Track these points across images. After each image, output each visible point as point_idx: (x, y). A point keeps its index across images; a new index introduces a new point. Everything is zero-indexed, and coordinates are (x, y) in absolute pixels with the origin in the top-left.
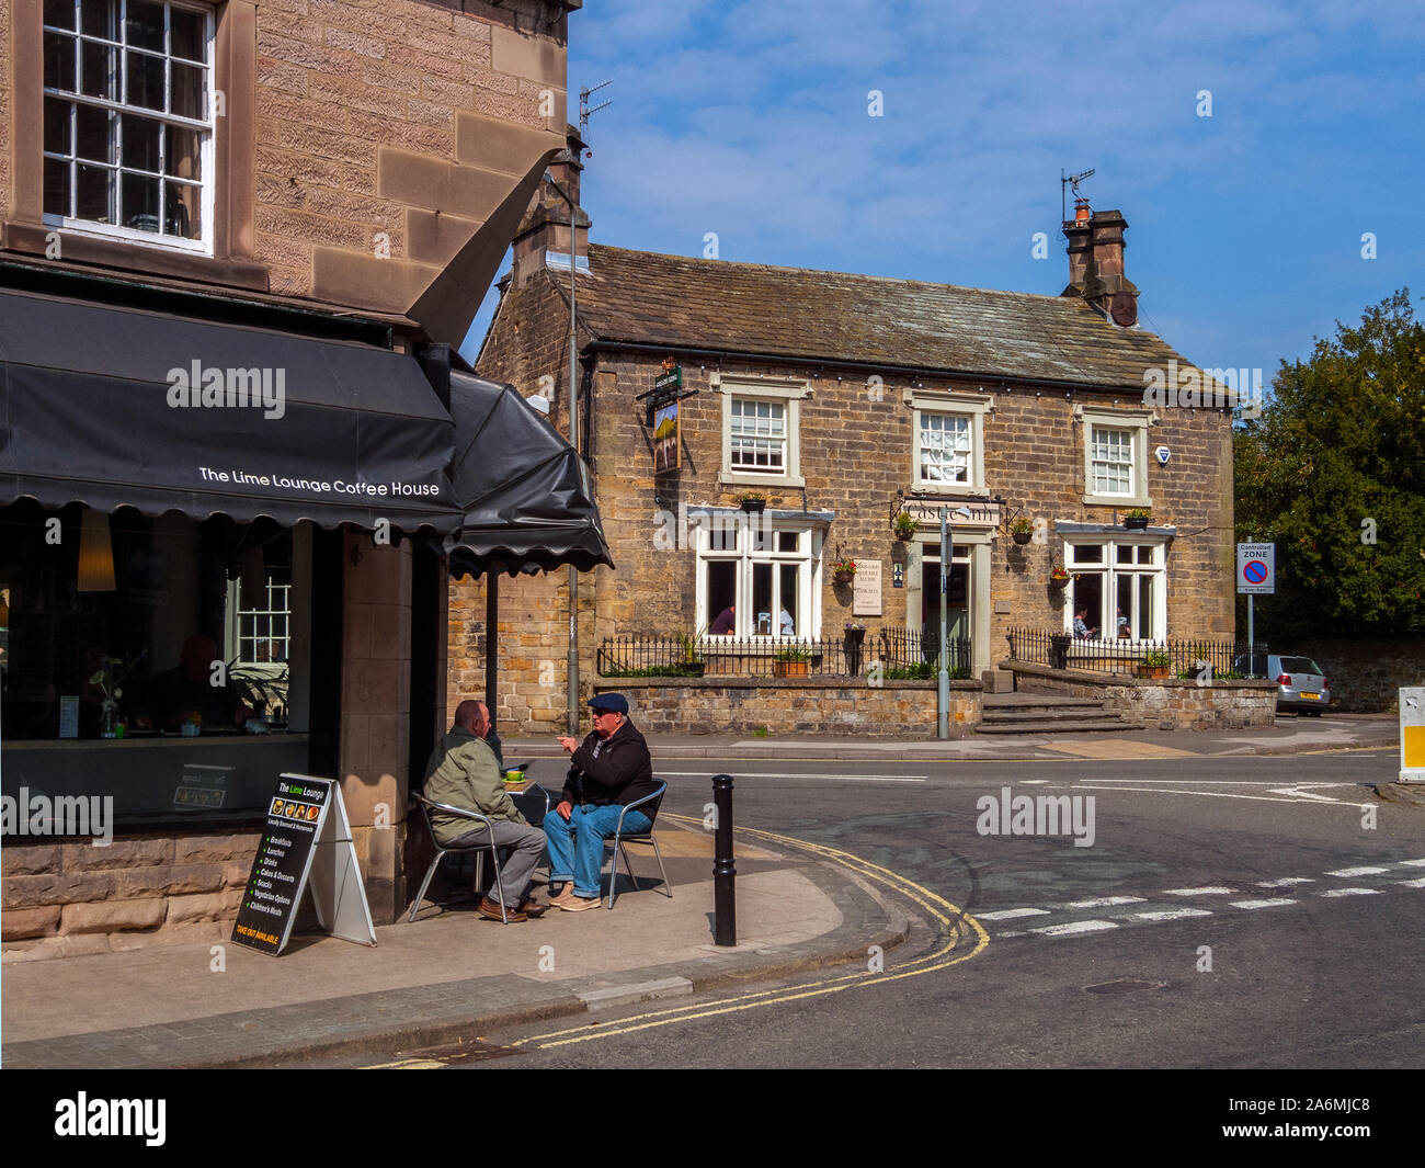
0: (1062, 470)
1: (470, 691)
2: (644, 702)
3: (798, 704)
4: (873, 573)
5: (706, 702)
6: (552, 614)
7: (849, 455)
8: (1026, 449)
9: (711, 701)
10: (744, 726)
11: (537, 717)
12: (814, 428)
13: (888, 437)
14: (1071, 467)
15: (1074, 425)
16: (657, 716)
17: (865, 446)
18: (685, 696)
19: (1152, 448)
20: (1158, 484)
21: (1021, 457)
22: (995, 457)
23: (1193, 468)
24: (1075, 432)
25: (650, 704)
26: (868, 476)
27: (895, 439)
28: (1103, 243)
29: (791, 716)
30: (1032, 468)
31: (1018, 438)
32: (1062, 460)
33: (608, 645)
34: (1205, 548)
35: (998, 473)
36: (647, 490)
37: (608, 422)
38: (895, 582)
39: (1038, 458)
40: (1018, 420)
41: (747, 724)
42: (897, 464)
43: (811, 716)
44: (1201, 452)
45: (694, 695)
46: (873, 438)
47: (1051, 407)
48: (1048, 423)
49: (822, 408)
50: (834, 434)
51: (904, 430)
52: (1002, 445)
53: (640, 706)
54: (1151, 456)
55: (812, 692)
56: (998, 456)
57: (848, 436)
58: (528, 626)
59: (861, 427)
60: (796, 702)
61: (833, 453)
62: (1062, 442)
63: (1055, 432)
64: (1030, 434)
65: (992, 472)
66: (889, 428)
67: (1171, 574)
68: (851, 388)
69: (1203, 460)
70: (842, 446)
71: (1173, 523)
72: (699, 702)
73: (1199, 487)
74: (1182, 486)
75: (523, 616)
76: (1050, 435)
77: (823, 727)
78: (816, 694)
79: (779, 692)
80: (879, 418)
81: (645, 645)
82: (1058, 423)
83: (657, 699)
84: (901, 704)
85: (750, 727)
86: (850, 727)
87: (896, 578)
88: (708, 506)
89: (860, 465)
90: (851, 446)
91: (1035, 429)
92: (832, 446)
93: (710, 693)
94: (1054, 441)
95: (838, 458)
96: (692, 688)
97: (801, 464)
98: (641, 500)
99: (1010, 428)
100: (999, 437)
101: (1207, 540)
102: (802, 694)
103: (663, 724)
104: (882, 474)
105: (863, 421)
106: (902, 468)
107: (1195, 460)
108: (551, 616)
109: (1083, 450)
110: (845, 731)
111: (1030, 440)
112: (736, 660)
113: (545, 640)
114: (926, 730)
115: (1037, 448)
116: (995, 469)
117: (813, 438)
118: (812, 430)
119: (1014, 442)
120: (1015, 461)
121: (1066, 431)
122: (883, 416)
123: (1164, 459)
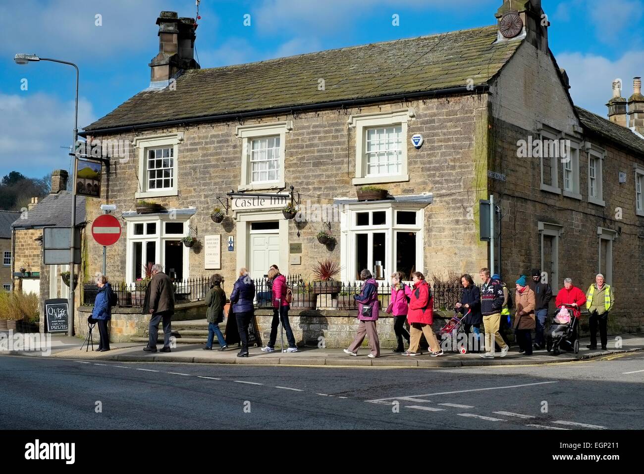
0: (339, 163)
4: (215, 243)
7: (204, 173)
8: (313, 152)
12: (185, 160)
13: (226, 158)
14: (346, 160)
15: (349, 130)
17: (213, 166)
19: (410, 137)
20: (416, 162)
22: (292, 161)
23: (446, 147)
24: (349, 135)
26: (215, 184)
27: (231, 159)
30: (316, 165)
31: (307, 146)
32: (338, 156)
35: (293, 171)
39: (322, 157)
40: (308, 134)
42: (232, 174)
44: (456, 133)
46: (218, 160)
47: (333, 120)
49: (189, 147)
50: (196, 162)
51: (236, 153)
52: (296, 152)
54: (409, 143)
56: (294, 159)
59: (211, 155)
61: (196, 173)
62: (339, 143)
63: (334, 137)
64: (316, 141)
65: (289, 171)
66: (228, 153)
67: (429, 230)
68: (206, 132)
69: (456, 139)
70: (200, 168)
71: (430, 191)
73: (454, 160)
74: (436, 162)
76: (330, 140)
80: (221, 147)
82: (337, 131)
87: (229, 245)
89: (210, 178)
90: (206, 167)
92: (194, 168)
94: (334, 144)
95: (198, 175)
97: (179, 182)
99: (303, 140)
100: (294, 147)
101: (462, 201)
104: (223, 182)
105: (212, 150)
106: (235, 176)
107: (449, 140)
109: (355, 147)
111: (316, 145)
115: (319, 151)
116: (291, 169)
117: (184, 166)
118: (184, 161)
119: (305, 149)
120: (305, 161)
121: (342, 135)
122: (223, 146)
123: (417, 143)
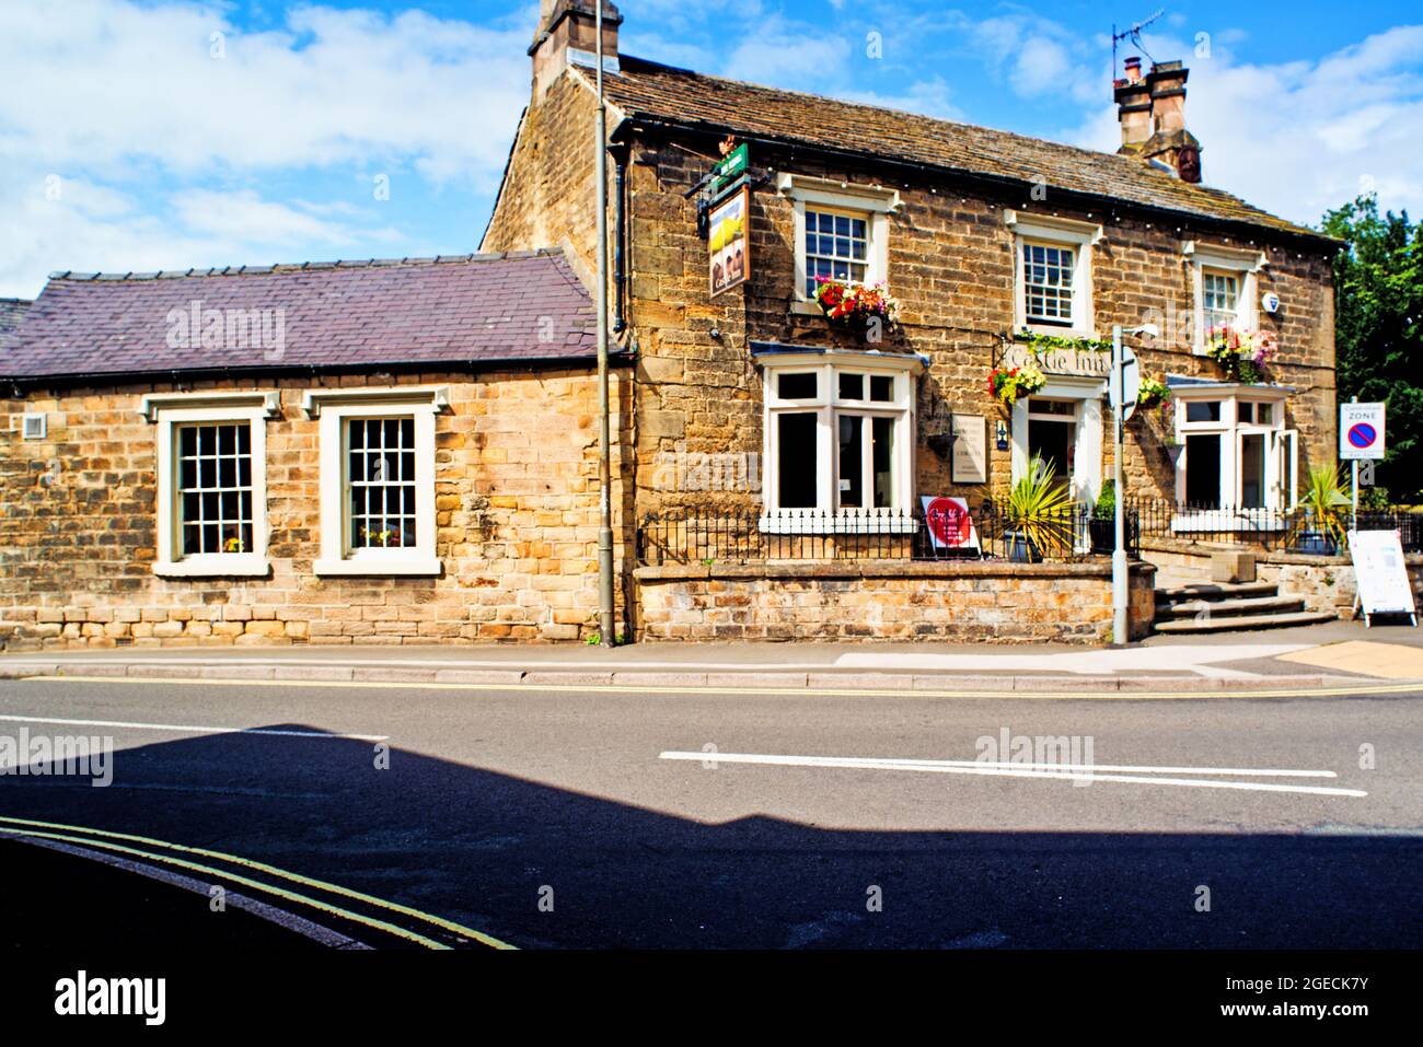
1: (471, 586)
2: (702, 599)
3: (916, 600)
4: (974, 432)
5: (788, 597)
6: (578, 482)
7: (945, 287)
8: (1136, 289)
9: (793, 594)
10: (842, 632)
11: (560, 620)
12: (904, 251)
13: (988, 266)
15: (1184, 264)
16: (721, 617)
17: (964, 277)
18: (759, 590)
19: (1261, 295)
21: (1133, 298)
22: (1105, 297)
23: (1299, 320)
24: (1185, 273)
25: (710, 601)
26: (967, 313)
27: (997, 271)
28: (1164, 96)
29: (907, 615)
31: (1127, 277)
33: (652, 525)
34: (1309, 410)
35: (1108, 316)
36: (700, 321)
37: (649, 229)
38: (999, 443)
39: (1148, 301)
40: (1128, 256)
41: (846, 627)
42: (999, 301)
43: (935, 615)
45: (772, 588)
46: (972, 266)
47: (1159, 242)
48: (1159, 261)
49: (913, 226)
50: (929, 260)
51: (1006, 260)
52: (1112, 284)
53: (697, 602)
54: (1260, 306)
55: (937, 582)
56: (1108, 297)
57: (944, 263)
58: (547, 500)
59: (959, 252)
60: (915, 596)
61: (927, 283)
62: (1173, 283)
63: (1166, 271)
64: (1140, 272)
65: (1102, 315)
66: (990, 257)
68: (945, 204)
69: (1307, 312)
70: (936, 275)
72: (778, 598)
73: (1304, 341)
74: (1289, 339)
75: (539, 487)
76: (1160, 274)
77: (951, 630)
78: (941, 585)
79: (890, 584)
80: (977, 242)
81: (702, 523)
82: (1167, 261)
83: (721, 594)
84: (1061, 597)
85: (849, 630)
86: (990, 630)
87: (1000, 438)
88: (777, 343)
89: (957, 299)
90: (947, 275)
91: (1145, 267)
92: (924, 273)
93: (795, 586)
94: (1166, 282)
95: (932, 289)
96: (771, 579)
98: (692, 334)
99: (1119, 263)
100: (1108, 273)
101: (1312, 400)
102: (923, 586)
103: (729, 628)
104: (982, 312)
105: (960, 245)
106: (1005, 306)
107: (1299, 312)
108: (576, 487)
109: (1192, 295)
110: (981, 636)
111: (1140, 279)
112: (818, 541)
113: (569, 518)
114: (1093, 631)
115: (1147, 290)
116: (1105, 312)
117: (904, 264)
118: (902, 253)
119: (1124, 281)
120: (1126, 303)
121: (1175, 272)
122: (983, 241)
123: (1274, 307)
